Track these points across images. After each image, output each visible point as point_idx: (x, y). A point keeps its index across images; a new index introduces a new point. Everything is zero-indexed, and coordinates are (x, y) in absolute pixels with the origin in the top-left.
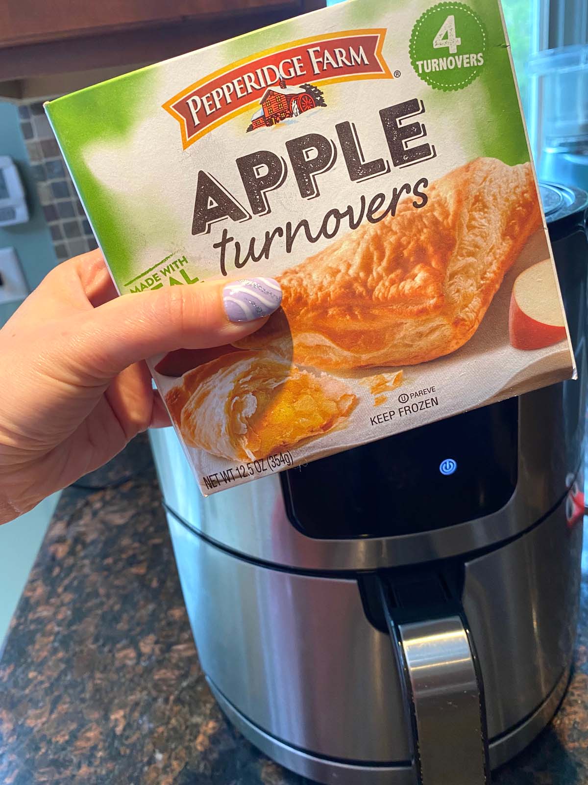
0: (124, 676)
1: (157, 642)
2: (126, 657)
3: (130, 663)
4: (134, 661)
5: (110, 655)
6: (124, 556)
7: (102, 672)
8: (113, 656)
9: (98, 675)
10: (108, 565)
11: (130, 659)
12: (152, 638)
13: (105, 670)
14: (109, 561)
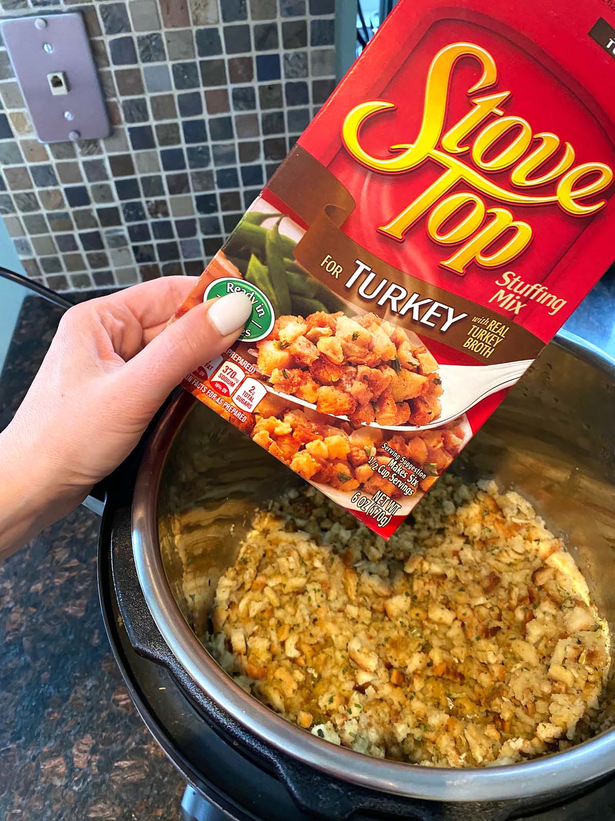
0: (50, 806)
1: (94, 751)
2: (53, 771)
3: (58, 783)
4: (64, 781)
5: (34, 764)
6: (58, 581)
7: (21, 795)
8: (38, 766)
9: (18, 800)
10: (37, 593)
11: (60, 776)
12: (88, 740)
13: (26, 792)
14: (38, 586)
